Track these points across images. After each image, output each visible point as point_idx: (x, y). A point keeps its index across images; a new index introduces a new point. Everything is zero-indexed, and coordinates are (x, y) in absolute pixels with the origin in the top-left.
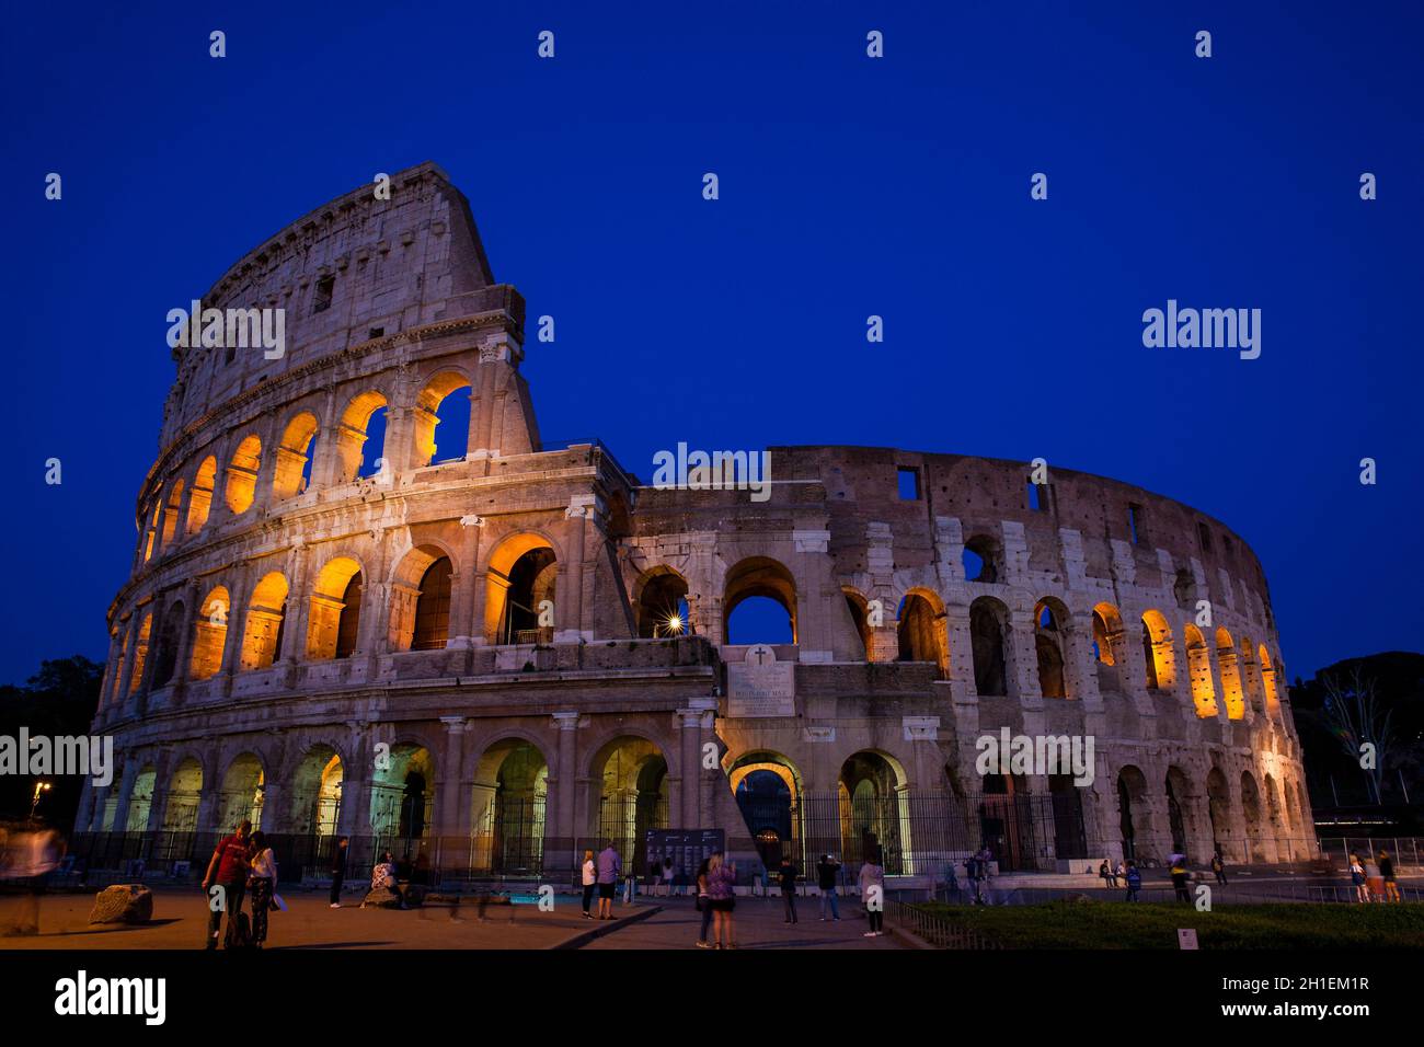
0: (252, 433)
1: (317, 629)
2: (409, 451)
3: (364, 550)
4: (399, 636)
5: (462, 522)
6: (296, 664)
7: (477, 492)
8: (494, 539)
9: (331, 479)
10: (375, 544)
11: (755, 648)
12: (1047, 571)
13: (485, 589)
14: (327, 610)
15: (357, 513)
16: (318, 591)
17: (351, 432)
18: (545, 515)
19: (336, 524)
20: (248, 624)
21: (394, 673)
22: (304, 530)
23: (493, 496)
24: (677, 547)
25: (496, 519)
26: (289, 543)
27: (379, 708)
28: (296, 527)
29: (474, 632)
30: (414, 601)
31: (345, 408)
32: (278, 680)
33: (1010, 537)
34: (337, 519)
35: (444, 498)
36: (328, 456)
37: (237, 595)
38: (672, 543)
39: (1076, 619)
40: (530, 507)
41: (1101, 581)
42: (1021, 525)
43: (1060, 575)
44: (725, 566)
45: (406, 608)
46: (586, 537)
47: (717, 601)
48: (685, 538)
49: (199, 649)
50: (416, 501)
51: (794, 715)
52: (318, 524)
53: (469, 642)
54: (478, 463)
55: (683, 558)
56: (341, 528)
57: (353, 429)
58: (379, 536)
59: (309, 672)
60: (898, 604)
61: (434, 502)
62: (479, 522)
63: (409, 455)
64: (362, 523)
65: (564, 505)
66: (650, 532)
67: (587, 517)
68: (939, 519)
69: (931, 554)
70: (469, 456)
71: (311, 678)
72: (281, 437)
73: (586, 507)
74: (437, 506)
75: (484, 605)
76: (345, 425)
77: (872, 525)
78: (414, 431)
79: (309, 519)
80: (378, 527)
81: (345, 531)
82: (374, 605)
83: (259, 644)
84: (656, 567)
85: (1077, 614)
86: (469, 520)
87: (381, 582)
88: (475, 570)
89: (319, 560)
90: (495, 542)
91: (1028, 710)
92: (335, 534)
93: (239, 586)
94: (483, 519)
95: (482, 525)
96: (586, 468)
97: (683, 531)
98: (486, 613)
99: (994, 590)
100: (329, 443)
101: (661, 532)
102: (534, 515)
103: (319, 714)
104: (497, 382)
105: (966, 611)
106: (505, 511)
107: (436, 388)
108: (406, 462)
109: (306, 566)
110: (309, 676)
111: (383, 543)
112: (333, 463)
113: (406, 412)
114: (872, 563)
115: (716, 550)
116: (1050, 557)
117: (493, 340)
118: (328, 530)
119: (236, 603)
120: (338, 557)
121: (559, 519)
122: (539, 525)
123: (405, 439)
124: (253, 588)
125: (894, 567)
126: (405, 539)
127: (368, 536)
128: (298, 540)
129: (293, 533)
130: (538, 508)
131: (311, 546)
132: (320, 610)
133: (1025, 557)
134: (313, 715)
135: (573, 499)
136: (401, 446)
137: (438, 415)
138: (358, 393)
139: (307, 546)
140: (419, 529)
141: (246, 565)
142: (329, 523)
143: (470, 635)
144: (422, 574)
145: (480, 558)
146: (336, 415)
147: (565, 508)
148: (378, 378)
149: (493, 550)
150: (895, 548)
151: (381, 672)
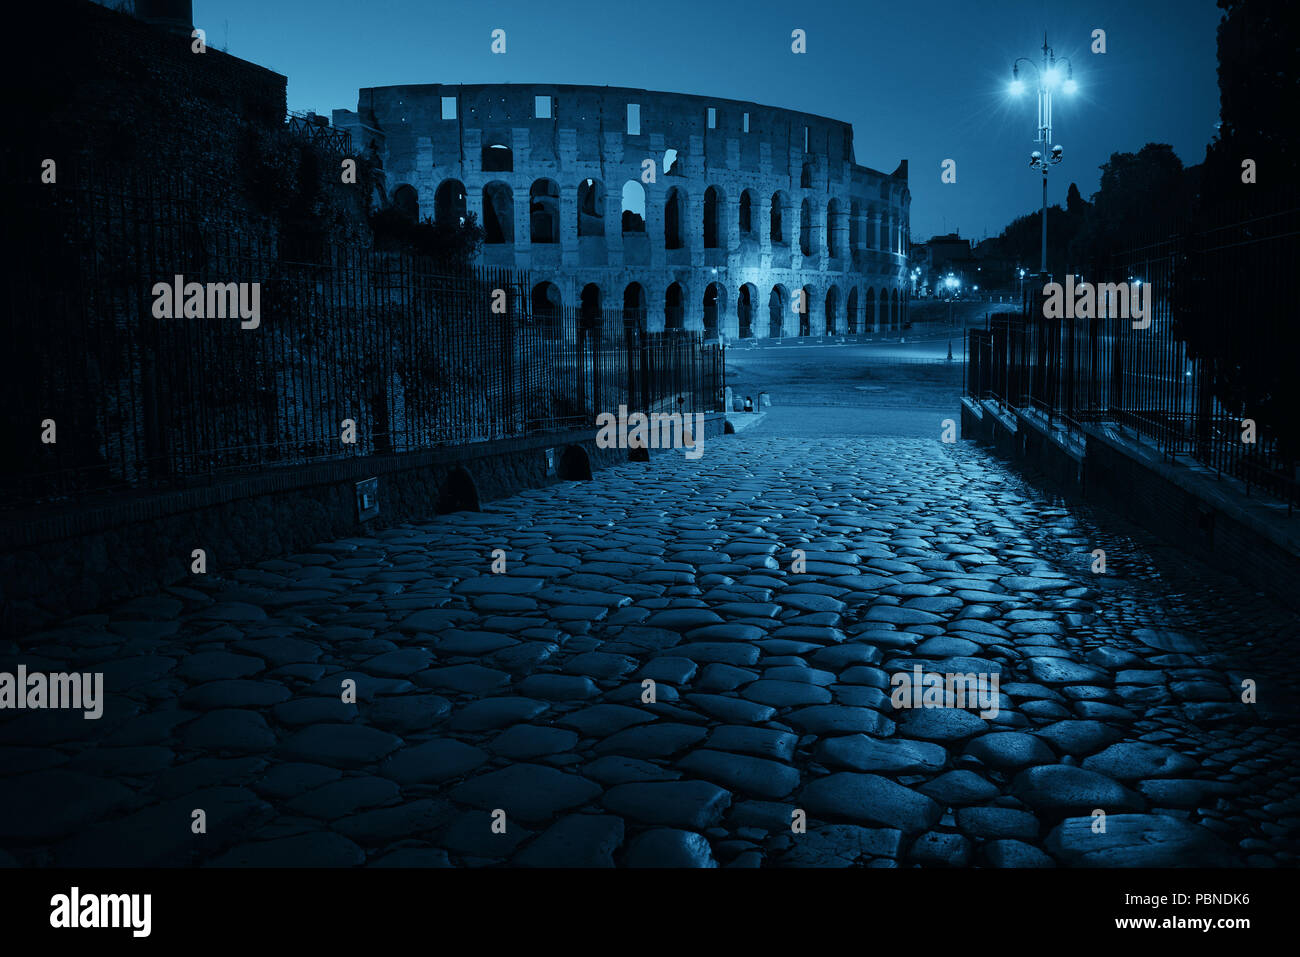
12: (545, 160)
33: (518, 139)
39: (563, 191)
41: (590, 163)
42: (527, 130)
43: (555, 163)
60: (435, 190)
68: (467, 130)
69: (458, 156)
77: (420, 139)
85: (564, 187)
91: (519, 252)
99: (502, 177)
105: (480, 192)
114: (419, 164)
116: (547, 150)
125: (434, 165)
133: (527, 152)
150: (434, 153)
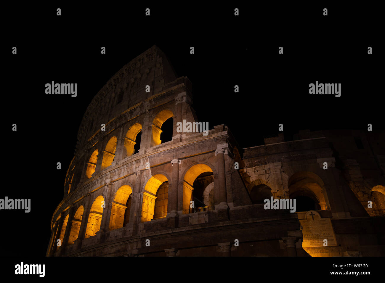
0: (96, 149)
1: (114, 217)
2: (150, 141)
3: (133, 181)
4: (147, 216)
5: (172, 162)
6: (105, 232)
7: (177, 150)
8: (185, 168)
9: (121, 157)
10: (137, 178)
11: (309, 213)
13: (183, 189)
14: (119, 209)
15: (130, 166)
16: (116, 201)
17: (129, 141)
18: (206, 155)
19: (122, 172)
20: (89, 218)
21: (145, 231)
22: (111, 177)
23: (184, 150)
24: (264, 171)
25: (185, 160)
26: (105, 183)
27: (138, 248)
28: (108, 176)
29: (179, 208)
30: (154, 201)
31: (127, 132)
32: (98, 239)
34: (123, 170)
35: (164, 154)
36: (121, 149)
37: (86, 207)
38: (261, 169)
40: (200, 152)
44: (287, 177)
45: (150, 204)
46: (226, 162)
47: (286, 192)
48: (267, 166)
49: (73, 232)
50: (153, 157)
51: (337, 245)
52: (115, 173)
53: (177, 213)
54: (177, 139)
55: (268, 175)
56: (124, 173)
57: (130, 139)
58: (139, 174)
59: (110, 235)
61: (160, 156)
62: (178, 162)
63: (150, 142)
64: (132, 170)
65: (214, 149)
66: (251, 166)
67: (225, 153)
70: (173, 138)
71: (111, 237)
72: (105, 147)
73: (224, 149)
74: (161, 158)
75: (182, 196)
76: (127, 138)
78: (152, 133)
79: (112, 173)
80: (138, 171)
81: (125, 174)
82: (136, 202)
83: (93, 227)
84: (256, 180)
86: (174, 161)
87: (139, 192)
88: (178, 182)
89: (116, 188)
90: (186, 169)
92: (122, 176)
93: (87, 203)
94: (180, 161)
95: (180, 163)
96: (223, 132)
97: (266, 164)
98: (184, 200)
100: (121, 145)
101: (256, 165)
102: (202, 156)
103: (112, 253)
104: (183, 110)
106: (189, 156)
107: (160, 118)
108: (149, 145)
109: (111, 191)
110: (110, 237)
111: (140, 177)
112: (122, 151)
113: (149, 127)
114: (352, 176)
115: (282, 170)
117: (180, 95)
118: (119, 175)
119: (85, 210)
120: (123, 185)
121: (213, 156)
122: (204, 159)
123: (149, 137)
124: (92, 203)
126: (149, 174)
127: (135, 175)
128: (108, 181)
129: (107, 178)
130: (203, 152)
131: (113, 183)
132: (116, 209)
134: (111, 254)
135: (218, 146)
136: (147, 140)
137: (161, 129)
138: (131, 125)
139: (111, 184)
140: (155, 168)
141: (90, 195)
142: (120, 172)
143: (177, 210)
144: (157, 189)
145: (180, 177)
146: (124, 135)
147: (214, 151)
148: (139, 118)
149: (185, 173)
150: (361, 170)
151: (139, 231)
